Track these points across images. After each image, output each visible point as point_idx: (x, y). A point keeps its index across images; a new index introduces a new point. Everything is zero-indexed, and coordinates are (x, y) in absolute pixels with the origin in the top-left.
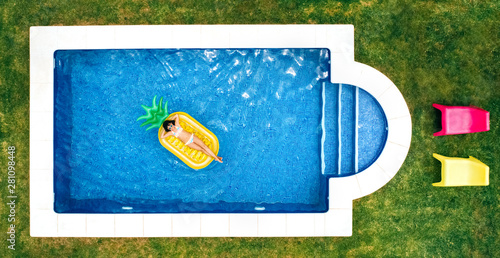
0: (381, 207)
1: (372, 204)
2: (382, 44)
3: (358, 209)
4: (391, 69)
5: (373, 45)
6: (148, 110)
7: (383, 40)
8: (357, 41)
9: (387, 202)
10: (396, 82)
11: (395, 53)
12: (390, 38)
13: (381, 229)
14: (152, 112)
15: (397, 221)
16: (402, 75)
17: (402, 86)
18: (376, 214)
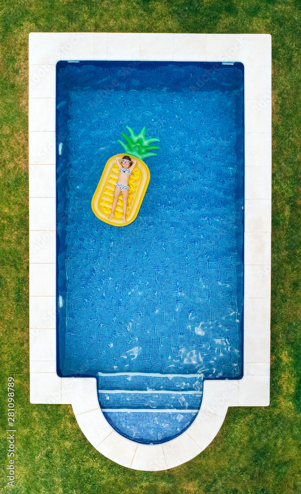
0: (63, 437)
1: (66, 427)
2: (246, 438)
3: (61, 412)
4: (218, 449)
5: (246, 429)
6: (141, 136)
7: (251, 440)
8: (250, 409)
9: (68, 444)
10: (203, 454)
11: (237, 454)
12: (253, 448)
13: (38, 437)
14: (140, 141)
15: (47, 456)
16: (211, 462)
17: (198, 462)
18: (55, 432)
